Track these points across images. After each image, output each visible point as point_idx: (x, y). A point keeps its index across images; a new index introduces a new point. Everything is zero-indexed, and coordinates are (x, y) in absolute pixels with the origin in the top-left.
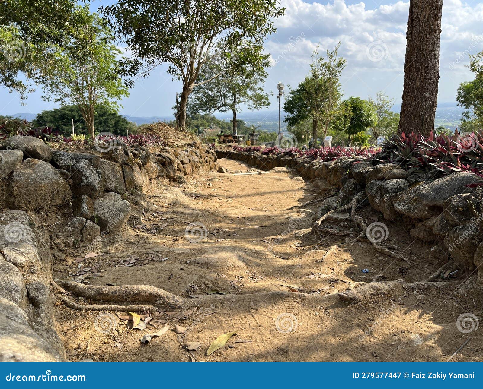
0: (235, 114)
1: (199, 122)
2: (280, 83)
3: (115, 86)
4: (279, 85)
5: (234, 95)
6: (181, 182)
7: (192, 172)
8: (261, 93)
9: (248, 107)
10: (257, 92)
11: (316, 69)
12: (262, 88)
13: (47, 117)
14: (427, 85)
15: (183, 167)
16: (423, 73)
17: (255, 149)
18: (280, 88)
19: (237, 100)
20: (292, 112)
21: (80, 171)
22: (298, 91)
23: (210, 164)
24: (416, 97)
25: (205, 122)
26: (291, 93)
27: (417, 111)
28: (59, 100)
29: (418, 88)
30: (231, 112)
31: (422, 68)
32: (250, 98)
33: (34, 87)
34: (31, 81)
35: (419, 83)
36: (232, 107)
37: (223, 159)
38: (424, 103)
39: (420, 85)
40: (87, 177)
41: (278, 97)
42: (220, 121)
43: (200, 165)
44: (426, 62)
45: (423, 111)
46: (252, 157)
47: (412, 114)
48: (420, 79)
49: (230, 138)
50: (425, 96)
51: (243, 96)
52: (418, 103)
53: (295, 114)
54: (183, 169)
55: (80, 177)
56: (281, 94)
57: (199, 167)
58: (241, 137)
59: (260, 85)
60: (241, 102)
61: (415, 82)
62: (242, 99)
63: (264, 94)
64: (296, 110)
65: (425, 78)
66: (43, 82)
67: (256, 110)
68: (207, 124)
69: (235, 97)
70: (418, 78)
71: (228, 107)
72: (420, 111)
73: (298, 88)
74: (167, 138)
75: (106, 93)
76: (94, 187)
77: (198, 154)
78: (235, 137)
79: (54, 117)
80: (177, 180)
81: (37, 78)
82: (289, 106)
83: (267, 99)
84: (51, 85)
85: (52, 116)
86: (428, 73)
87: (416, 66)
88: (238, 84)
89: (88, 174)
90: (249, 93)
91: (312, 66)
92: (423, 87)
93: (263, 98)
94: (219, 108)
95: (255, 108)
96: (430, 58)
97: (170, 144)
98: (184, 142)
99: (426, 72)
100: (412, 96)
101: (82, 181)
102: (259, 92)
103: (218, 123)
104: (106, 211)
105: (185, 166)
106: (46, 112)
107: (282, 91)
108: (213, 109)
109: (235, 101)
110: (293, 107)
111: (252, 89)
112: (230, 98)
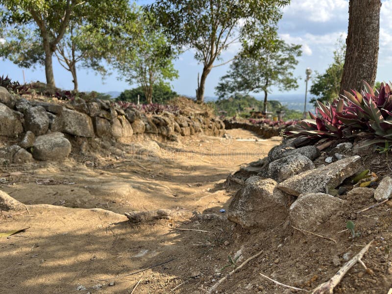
0: (266, 95)
1: (241, 101)
2: (308, 68)
3: (168, 70)
4: (307, 70)
5: (266, 79)
6: (173, 140)
7: (191, 134)
8: (291, 78)
9: (279, 89)
10: (287, 76)
11: (339, 55)
12: (292, 72)
13: (127, 94)
14: (364, 55)
15: (182, 130)
16: (360, 44)
17: (265, 122)
18: (308, 73)
19: (269, 83)
20: (318, 94)
21: (30, 113)
22: (325, 76)
23: (214, 130)
24: (354, 67)
25: (246, 101)
26: (318, 78)
27: (354, 81)
28: (128, 81)
29: (356, 58)
30: (262, 93)
31: (360, 39)
32: (282, 81)
33: (111, 71)
34: (111, 66)
35: (356, 54)
36: (264, 88)
37: (239, 129)
38: (361, 72)
39: (358, 55)
40: (34, 118)
41: (305, 81)
42: (259, 101)
43: (202, 130)
44: (364, 34)
45: (360, 81)
46: (261, 128)
47: (350, 83)
48: (358, 50)
49: (260, 115)
50: (362, 67)
51: (274, 80)
52: (356, 73)
53: (321, 96)
54: (180, 131)
55: (30, 118)
56: (308, 78)
57: (201, 131)
58: (270, 114)
59: (290, 70)
60: (272, 84)
61: (353, 53)
62: (273, 82)
63: (293, 78)
64: (321, 93)
65: (362, 49)
66: (119, 67)
67: (286, 91)
68: (247, 103)
69: (267, 80)
70: (356, 49)
71: (260, 88)
72: (357, 80)
73: (325, 73)
74: (183, 108)
75: (162, 76)
76: (39, 126)
77: (201, 121)
78: (265, 114)
79: (132, 95)
80: (171, 138)
81: (115, 64)
82: (315, 90)
83: (295, 82)
84: (124, 69)
85: (131, 93)
86: (365, 44)
87: (354, 37)
88: (271, 70)
89: (35, 116)
90: (280, 77)
91: (335, 53)
92: (360, 57)
93: (292, 82)
94: (253, 89)
95: (285, 89)
96: (367, 30)
97: (185, 113)
98: (197, 112)
99: (363, 43)
100: (351, 66)
101: (31, 120)
102: (289, 76)
103: (257, 103)
104: (41, 144)
105: (184, 129)
106: (126, 91)
107: (310, 76)
108: (248, 90)
109: (267, 84)
110: (318, 90)
111: (283, 74)
112: (263, 81)
